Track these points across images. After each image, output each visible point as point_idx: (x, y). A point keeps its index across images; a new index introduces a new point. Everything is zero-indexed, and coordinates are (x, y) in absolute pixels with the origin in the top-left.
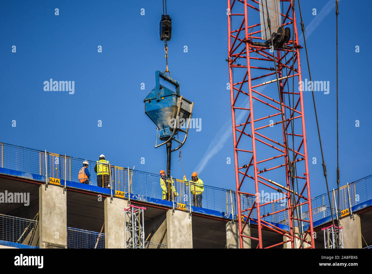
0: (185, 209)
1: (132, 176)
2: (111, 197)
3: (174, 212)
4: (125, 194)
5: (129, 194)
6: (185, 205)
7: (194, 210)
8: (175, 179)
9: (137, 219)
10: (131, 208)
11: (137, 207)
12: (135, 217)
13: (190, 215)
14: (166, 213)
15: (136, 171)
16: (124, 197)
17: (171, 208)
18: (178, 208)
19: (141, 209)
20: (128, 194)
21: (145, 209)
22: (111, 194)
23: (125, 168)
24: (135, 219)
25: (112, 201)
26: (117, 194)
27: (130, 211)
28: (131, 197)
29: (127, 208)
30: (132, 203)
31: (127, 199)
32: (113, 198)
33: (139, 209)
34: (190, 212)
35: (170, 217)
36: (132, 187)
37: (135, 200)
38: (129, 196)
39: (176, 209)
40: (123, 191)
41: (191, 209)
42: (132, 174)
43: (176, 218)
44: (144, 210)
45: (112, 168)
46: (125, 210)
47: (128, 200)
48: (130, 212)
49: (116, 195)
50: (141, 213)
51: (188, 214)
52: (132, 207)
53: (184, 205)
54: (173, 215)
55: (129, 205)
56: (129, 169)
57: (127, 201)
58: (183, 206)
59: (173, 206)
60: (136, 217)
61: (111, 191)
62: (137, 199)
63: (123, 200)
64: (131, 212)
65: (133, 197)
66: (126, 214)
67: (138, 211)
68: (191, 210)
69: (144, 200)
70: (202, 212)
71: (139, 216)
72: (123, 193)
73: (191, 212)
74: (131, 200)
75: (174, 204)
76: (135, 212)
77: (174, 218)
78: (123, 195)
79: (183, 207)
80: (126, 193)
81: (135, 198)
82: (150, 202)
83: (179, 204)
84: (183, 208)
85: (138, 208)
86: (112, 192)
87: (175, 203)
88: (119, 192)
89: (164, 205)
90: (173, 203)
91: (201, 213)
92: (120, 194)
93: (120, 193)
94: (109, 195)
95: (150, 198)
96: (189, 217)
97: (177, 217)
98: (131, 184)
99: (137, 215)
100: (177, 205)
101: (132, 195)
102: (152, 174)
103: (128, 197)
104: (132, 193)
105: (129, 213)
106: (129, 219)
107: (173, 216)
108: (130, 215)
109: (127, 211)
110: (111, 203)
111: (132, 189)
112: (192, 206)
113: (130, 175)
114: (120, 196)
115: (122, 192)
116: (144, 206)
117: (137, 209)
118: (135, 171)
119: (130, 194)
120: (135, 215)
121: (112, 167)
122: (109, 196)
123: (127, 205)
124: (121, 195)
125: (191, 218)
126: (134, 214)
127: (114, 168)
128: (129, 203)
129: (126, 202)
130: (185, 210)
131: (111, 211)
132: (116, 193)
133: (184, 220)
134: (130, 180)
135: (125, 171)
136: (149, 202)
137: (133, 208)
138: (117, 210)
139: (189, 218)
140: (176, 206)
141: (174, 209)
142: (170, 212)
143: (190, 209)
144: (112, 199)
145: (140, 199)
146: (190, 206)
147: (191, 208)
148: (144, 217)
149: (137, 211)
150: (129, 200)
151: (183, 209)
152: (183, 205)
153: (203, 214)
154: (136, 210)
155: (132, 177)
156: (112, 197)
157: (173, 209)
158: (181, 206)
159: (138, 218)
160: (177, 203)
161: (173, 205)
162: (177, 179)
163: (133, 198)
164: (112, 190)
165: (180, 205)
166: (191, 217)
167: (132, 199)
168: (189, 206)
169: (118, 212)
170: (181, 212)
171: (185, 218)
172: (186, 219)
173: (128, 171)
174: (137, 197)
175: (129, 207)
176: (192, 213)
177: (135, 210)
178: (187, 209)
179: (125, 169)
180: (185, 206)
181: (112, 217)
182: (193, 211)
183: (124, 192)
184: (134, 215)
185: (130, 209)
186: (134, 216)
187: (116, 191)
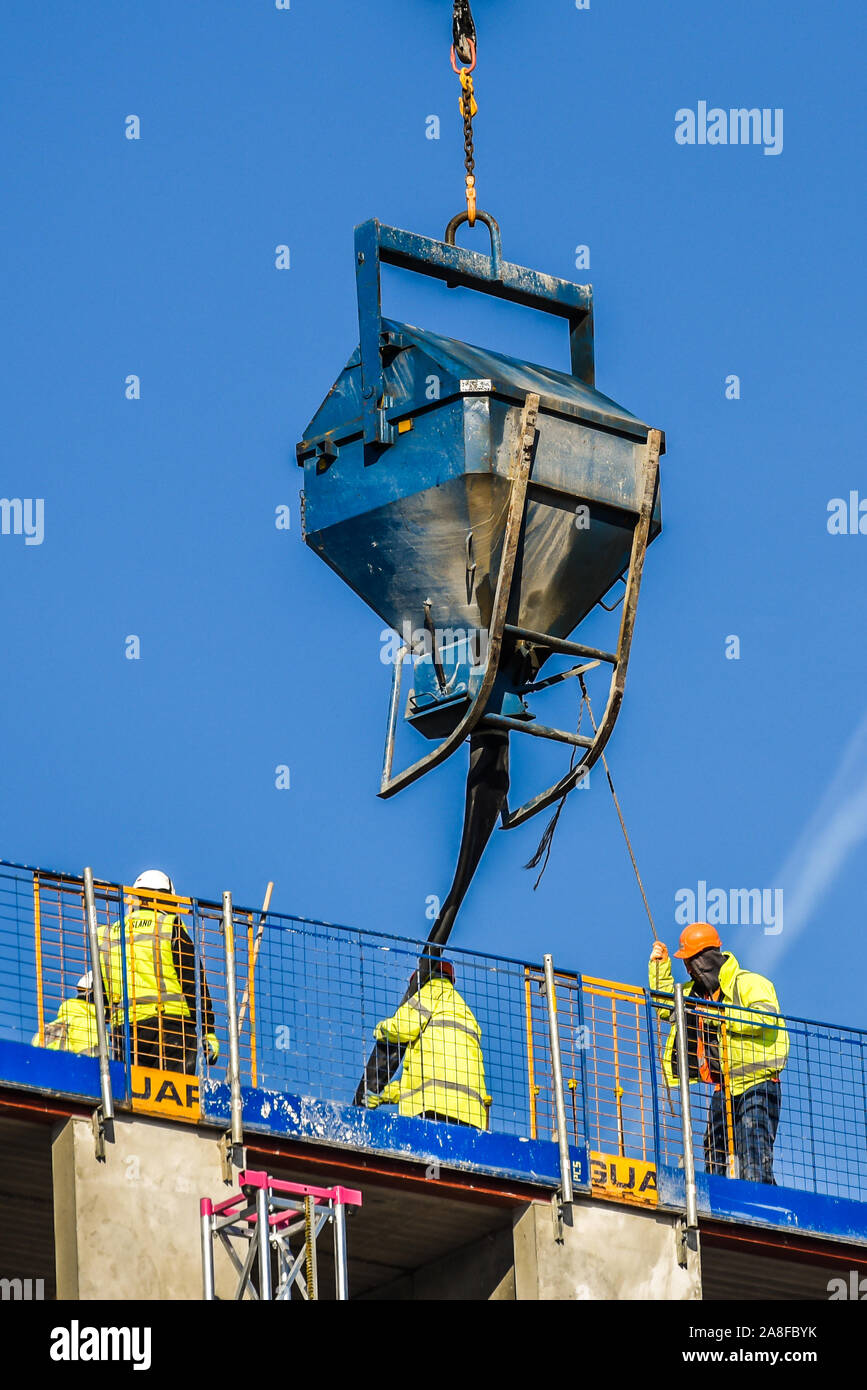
0: (650, 1194)
1: (253, 959)
2: (101, 1112)
3: (571, 1224)
4: (208, 1096)
5: (236, 1090)
6: (652, 1168)
7: (713, 1205)
8: (573, 975)
9: (300, 1279)
10: (250, 1194)
11: (299, 1188)
12: (280, 1263)
13: (686, 1242)
14: (508, 1226)
15: (286, 923)
16: (196, 1112)
17: (546, 1193)
18: (597, 1193)
19: (324, 1202)
20: (224, 1093)
21: (357, 1198)
22: (100, 1093)
23: (202, 903)
24: (284, 1277)
25: (107, 1144)
26: (146, 1096)
27: (243, 1215)
28: (250, 1114)
29: (221, 1194)
30: (254, 1161)
31: (218, 1131)
32: (116, 1124)
33: (310, 1206)
34: (684, 1219)
35: (542, 1255)
36: (253, 1041)
37: (276, 1133)
38: (237, 1105)
39: (581, 1198)
40: (191, 1071)
41: (698, 1198)
42: (255, 947)
43: (584, 1265)
44: (347, 1207)
45: (108, 898)
46: (208, 1208)
47: (229, 1136)
48: (243, 1225)
49: (138, 1104)
50: (328, 1230)
51: (672, 1234)
52: (255, 1189)
53: (643, 1167)
54: (560, 1241)
55: (236, 1170)
56: (236, 910)
57: (223, 1141)
58: (632, 1177)
59: (559, 1175)
60: (290, 1258)
61: (98, 1073)
62: (294, 1127)
63: (191, 1139)
64: (252, 1225)
65: (265, 1111)
66: (218, 1241)
67: (301, 1216)
68: (694, 1205)
69: (349, 1135)
70: (775, 1217)
71: (310, 1252)
72: (190, 1089)
73: (692, 1221)
74: (248, 1138)
75: (565, 1163)
76: (281, 1225)
77: (567, 1266)
78: (191, 1100)
79: (639, 1180)
80: (214, 1085)
81: (277, 1118)
82: (390, 1152)
83: (602, 1157)
84: (636, 1189)
85: (301, 1198)
86: (106, 1079)
87: (578, 1154)
88: (159, 1077)
89: (496, 1170)
90: (564, 1150)
91: (773, 1226)
92: (169, 1092)
93: (167, 1084)
94: (89, 1098)
95: (389, 1120)
96: (684, 1255)
97: (590, 1255)
98: (247, 1018)
99: (296, 1243)
100: (593, 1168)
101: (253, 1099)
102: (401, 945)
103: (229, 1115)
104: (254, 1085)
105: (240, 1233)
106: (236, 1279)
107: (564, 1249)
108: (241, 1246)
109: (219, 1221)
110: (101, 1158)
111: (253, 1055)
112: (697, 1175)
113: (241, 950)
114: (168, 1108)
115: (181, 1081)
116: (350, 1179)
117: (298, 1206)
118: (275, 921)
119: (244, 1091)
120: (284, 1247)
121: (107, 891)
122: (87, 1110)
123: (219, 1173)
124: (175, 1097)
125: (698, 1260)
126: (277, 1237)
127: (119, 900)
128: (233, 1157)
129: (213, 1150)
130: (648, 1201)
131: (106, 1221)
132: (137, 1086)
133: (648, 1277)
134: (239, 990)
135: (203, 923)
136: (381, 1152)
137: (262, 1192)
138: (144, 1210)
139: (683, 1265)
140: (584, 1177)
141: (568, 1197)
142: (540, 1224)
143: (684, 1195)
144: (106, 1133)
145: (320, 1129)
146: (690, 1176)
147: (691, 1189)
148: (349, 1258)
149: (293, 1220)
150: (237, 1139)
151: (639, 1197)
152: (632, 1170)
153: (781, 1228)
154: (289, 1213)
155: (258, 966)
156: (109, 1113)
157: (560, 1196)
158: (622, 1177)
159: (304, 1269)
160: (593, 1155)
161: (559, 1167)
162: (584, 978)
163: (264, 1121)
164: (105, 1066)
165: (613, 1167)
166: (694, 1257)
167: (254, 1127)
168: (682, 1171)
169: (153, 1223)
170: (621, 1218)
171: (654, 1263)
172: (659, 1271)
173: (222, 921)
174: (297, 1109)
175: (236, 1190)
176: (703, 1222)
177: (277, 1210)
178: (664, 1196)
179: (202, 910)
180: (650, 1173)
181: (113, 1269)
182: (707, 1210)
183: (193, 1081)
184: (270, 1244)
185: (243, 1206)
186: (273, 1253)
187: (138, 1075)
